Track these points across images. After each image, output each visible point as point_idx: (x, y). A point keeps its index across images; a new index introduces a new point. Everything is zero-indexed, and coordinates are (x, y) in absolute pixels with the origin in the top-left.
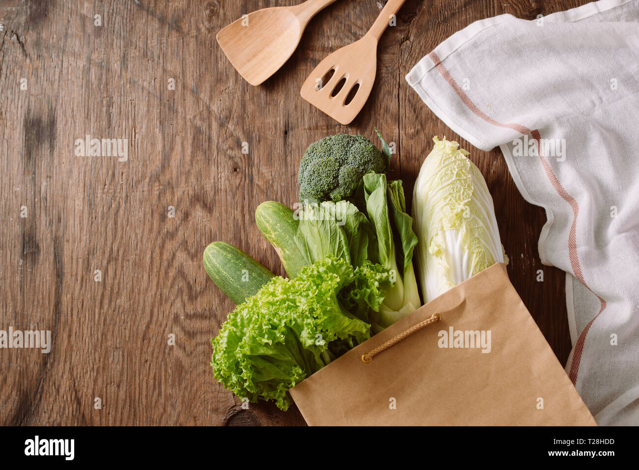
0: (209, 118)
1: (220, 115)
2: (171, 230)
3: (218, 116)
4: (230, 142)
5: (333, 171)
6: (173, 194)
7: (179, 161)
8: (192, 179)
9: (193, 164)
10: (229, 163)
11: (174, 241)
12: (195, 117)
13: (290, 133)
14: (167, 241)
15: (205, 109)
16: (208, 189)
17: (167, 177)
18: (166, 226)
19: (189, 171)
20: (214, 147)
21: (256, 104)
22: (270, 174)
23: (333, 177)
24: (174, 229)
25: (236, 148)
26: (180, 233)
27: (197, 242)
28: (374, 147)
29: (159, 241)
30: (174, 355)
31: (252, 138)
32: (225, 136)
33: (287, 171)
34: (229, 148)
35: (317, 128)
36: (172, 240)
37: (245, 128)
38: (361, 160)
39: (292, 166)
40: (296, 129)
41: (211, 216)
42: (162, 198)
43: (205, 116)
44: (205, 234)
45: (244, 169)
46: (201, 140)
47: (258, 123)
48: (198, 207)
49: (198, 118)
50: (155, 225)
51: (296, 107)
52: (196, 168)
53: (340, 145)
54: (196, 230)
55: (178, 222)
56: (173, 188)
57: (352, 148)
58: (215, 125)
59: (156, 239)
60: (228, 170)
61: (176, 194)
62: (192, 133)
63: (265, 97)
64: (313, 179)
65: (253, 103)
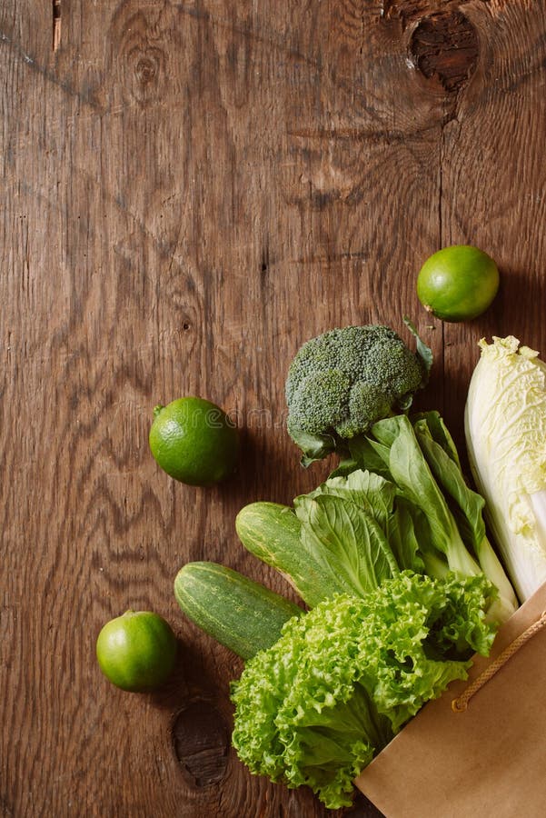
0: (143, 245)
1: (161, 240)
2: (86, 422)
3: (158, 242)
4: (177, 282)
5: (341, 393)
6: (89, 365)
7: (97, 313)
8: (119, 342)
9: (120, 319)
10: (176, 316)
11: (91, 440)
12: (121, 243)
13: (271, 268)
14: (81, 440)
15: (136, 230)
16: (143, 358)
17: (80, 339)
18: (79, 416)
19: (113, 330)
20: (152, 290)
21: (217, 222)
22: (240, 333)
23: (341, 402)
24: (92, 420)
25: (186, 292)
26: (101, 428)
27: (127, 441)
28: (405, 350)
29: (69, 439)
30: (94, 618)
31: (211, 276)
32: (168, 273)
33: (265, 328)
34: (176, 292)
35: (312, 259)
36: (89, 437)
37: (200, 260)
38: (384, 373)
39: (275, 321)
40: (280, 262)
41: (148, 400)
42: (72, 372)
43: (138, 241)
44: (140, 428)
45: (199, 325)
46: (131, 280)
47: (220, 252)
48: (128, 385)
49: (126, 245)
50: (62, 415)
51: (279, 227)
52: (124, 325)
53: (351, 347)
54: (125, 423)
55: (98, 410)
56: (88, 356)
57: (370, 352)
58: (153, 257)
59: (64, 437)
60: (174, 327)
61: (93, 366)
62: (118, 269)
63: (231, 211)
64: (309, 406)
65: (213, 220)
